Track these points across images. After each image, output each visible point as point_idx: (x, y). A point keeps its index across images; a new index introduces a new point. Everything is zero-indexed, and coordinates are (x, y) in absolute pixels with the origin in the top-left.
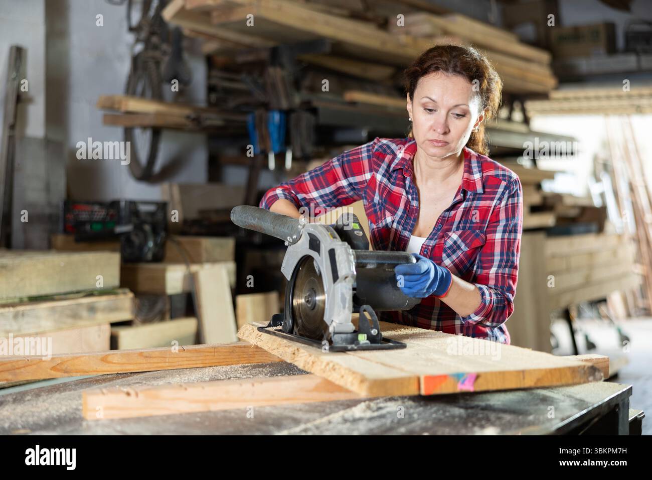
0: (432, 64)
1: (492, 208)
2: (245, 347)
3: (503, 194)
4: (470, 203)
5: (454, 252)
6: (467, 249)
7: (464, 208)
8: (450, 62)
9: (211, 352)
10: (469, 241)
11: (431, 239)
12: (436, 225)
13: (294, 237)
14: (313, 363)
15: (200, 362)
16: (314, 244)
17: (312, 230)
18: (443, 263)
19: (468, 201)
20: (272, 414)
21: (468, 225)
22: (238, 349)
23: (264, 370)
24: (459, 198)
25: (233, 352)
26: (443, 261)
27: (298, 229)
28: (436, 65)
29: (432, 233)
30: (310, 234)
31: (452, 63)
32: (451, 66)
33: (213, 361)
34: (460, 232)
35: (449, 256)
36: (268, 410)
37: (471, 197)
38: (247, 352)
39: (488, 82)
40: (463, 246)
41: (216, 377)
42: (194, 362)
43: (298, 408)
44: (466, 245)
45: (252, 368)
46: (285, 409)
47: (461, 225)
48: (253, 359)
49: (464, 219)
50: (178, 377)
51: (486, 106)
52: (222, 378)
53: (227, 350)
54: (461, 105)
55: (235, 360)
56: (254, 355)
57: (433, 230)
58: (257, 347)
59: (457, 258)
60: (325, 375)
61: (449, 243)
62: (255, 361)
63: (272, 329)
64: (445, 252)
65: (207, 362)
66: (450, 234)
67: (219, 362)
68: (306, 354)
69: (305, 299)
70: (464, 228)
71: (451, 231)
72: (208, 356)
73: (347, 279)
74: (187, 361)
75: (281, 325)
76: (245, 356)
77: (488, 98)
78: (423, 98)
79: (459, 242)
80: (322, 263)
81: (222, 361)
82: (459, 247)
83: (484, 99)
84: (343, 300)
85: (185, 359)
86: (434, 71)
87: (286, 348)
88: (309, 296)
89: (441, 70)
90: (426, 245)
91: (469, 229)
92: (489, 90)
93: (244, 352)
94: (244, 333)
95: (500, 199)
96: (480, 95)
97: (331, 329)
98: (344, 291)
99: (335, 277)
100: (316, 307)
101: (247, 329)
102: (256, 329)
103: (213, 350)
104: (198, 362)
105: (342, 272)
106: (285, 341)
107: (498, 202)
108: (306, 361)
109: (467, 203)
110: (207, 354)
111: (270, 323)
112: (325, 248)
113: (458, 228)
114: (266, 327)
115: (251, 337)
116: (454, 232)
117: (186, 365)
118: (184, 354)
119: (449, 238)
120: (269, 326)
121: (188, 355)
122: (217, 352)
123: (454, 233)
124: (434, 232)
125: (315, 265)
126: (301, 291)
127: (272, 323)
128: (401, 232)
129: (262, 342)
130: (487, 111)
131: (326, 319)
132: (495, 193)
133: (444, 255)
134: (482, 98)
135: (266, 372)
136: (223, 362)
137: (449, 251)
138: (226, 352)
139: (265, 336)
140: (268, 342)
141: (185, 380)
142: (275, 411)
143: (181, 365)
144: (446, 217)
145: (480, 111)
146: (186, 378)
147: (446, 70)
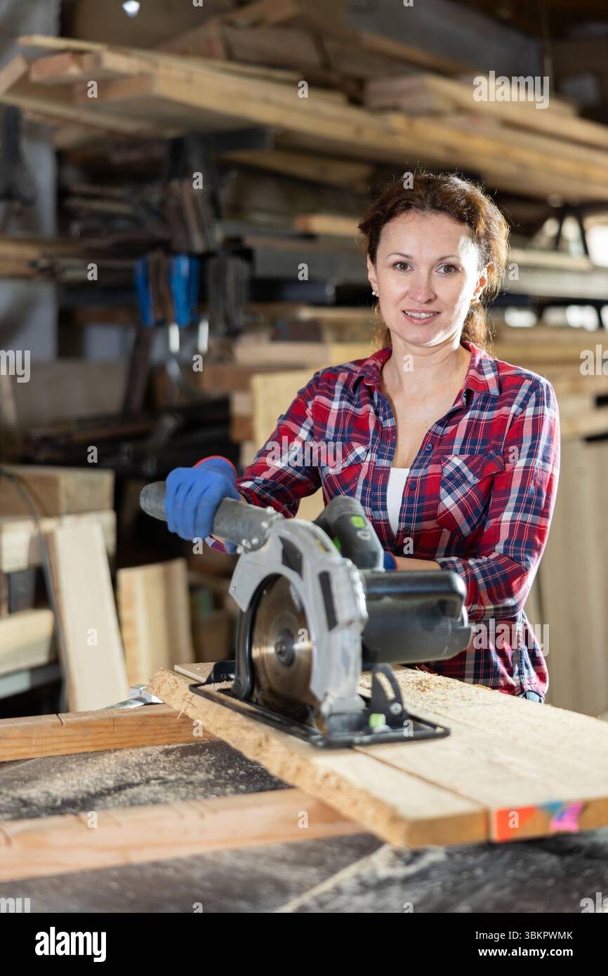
0: (400, 201)
1: (511, 416)
2: (164, 716)
3: (527, 397)
4: (477, 412)
5: (458, 484)
6: (477, 481)
7: (469, 419)
8: (426, 196)
9: (107, 726)
10: (479, 469)
11: (419, 467)
12: (422, 447)
13: (255, 541)
14: (299, 769)
15: (89, 743)
16: (291, 557)
17: (286, 534)
18: (441, 503)
19: (475, 408)
20: (236, 869)
21: (478, 448)
22: (153, 719)
23: (202, 759)
24: (459, 404)
25: (143, 725)
26: (441, 501)
27: (260, 527)
28: (405, 202)
29: (416, 459)
30: (283, 540)
31: (429, 196)
32: (428, 201)
33: (111, 741)
34: (466, 456)
35: (450, 491)
36: (228, 860)
37: (480, 403)
38: (168, 724)
39: (486, 223)
40: (470, 477)
41: (124, 778)
42: (79, 744)
43: (279, 856)
44: (476, 475)
45: (182, 756)
46: (257, 856)
47: (467, 447)
48: (178, 735)
49: (470, 438)
50: (59, 778)
51: (489, 261)
52: (136, 781)
53: (135, 723)
54: (449, 257)
55: (149, 737)
56: (180, 728)
57: (419, 454)
58: (185, 717)
59: (464, 496)
60: (322, 795)
61: (449, 469)
62: (182, 739)
63: (213, 688)
64: (444, 485)
65: (100, 742)
66: (450, 458)
67: (121, 743)
68: (283, 749)
69: (276, 648)
70: (472, 452)
71: (451, 454)
72: (102, 733)
73: (352, 626)
74: (67, 742)
75: (229, 679)
76: (163, 731)
77: (489, 248)
78: (390, 255)
79: (465, 469)
80: (306, 591)
81: (125, 740)
82: (464, 478)
83: (484, 248)
84: (346, 660)
85: (64, 739)
86: (403, 210)
87: (244, 732)
88: (282, 643)
89: (414, 208)
90: (413, 478)
91: (479, 454)
92: (488, 236)
93: (164, 725)
94: (159, 688)
95: (523, 406)
96: (477, 243)
97: (325, 709)
98: (347, 645)
99: (332, 622)
100: (295, 664)
101: (165, 681)
102: (184, 687)
103: (111, 723)
104: (85, 744)
105: (343, 614)
106: (239, 717)
107: (521, 410)
108: (284, 764)
109: (473, 412)
110: (101, 730)
111: (210, 677)
112: (311, 568)
113: (462, 452)
114: (204, 684)
115: (173, 697)
116: (456, 456)
117: (67, 748)
118: (63, 732)
119: (447, 463)
120: (209, 681)
121: (70, 732)
122: (117, 726)
123: (456, 458)
124: (420, 457)
125: (293, 593)
126: (266, 632)
127: (213, 677)
128: (375, 463)
129: (194, 708)
130: (490, 269)
131: (315, 687)
132: (515, 396)
133: (443, 491)
134: (480, 247)
135: (206, 764)
136: (128, 742)
137: (450, 484)
138: (132, 725)
139: (199, 700)
140: (207, 712)
141: (73, 786)
142: (241, 864)
143: (58, 750)
144: (438, 435)
145: (479, 269)
146: (75, 782)
147: (422, 207)
